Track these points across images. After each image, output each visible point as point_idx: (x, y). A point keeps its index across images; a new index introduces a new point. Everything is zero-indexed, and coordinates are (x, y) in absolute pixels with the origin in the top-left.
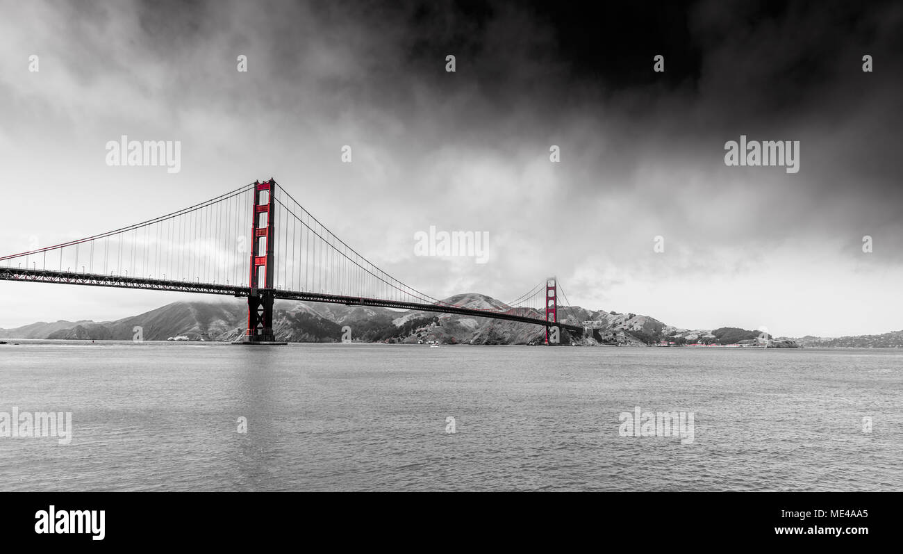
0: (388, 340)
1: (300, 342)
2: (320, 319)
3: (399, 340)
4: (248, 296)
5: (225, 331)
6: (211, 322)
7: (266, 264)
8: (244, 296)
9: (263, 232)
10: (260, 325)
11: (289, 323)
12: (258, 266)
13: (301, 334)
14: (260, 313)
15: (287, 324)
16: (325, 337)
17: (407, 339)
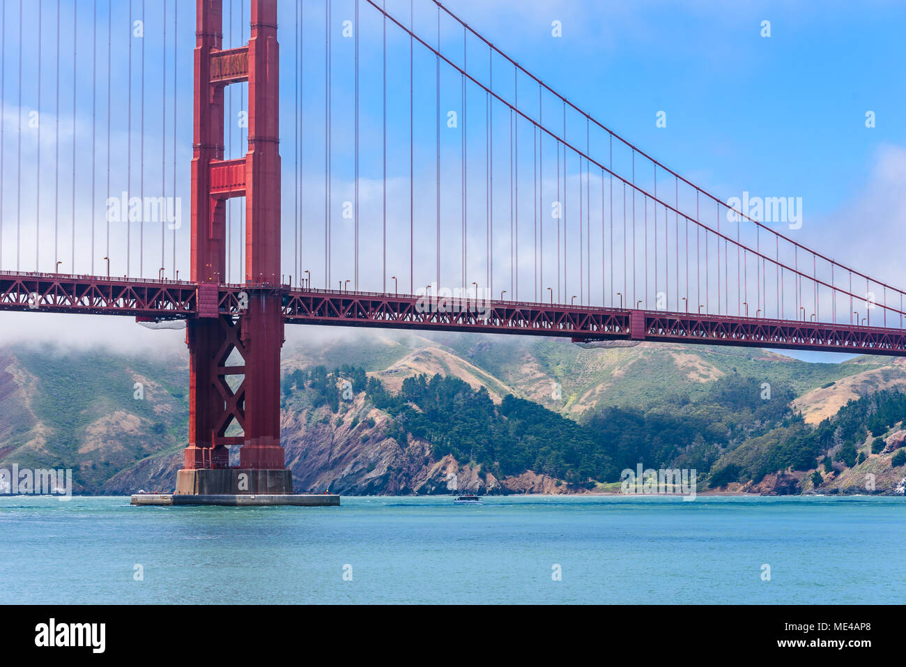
0: (771, 480)
1: (423, 491)
2: (497, 400)
3: (818, 481)
4: (186, 316)
5: (141, 453)
6: (87, 420)
7: (249, 189)
8: (170, 316)
9: (234, 65)
10: (235, 429)
11: (379, 417)
12: (222, 200)
13: (426, 462)
14: (234, 382)
15: (371, 424)
16: (517, 470)
17: (848, 477)
